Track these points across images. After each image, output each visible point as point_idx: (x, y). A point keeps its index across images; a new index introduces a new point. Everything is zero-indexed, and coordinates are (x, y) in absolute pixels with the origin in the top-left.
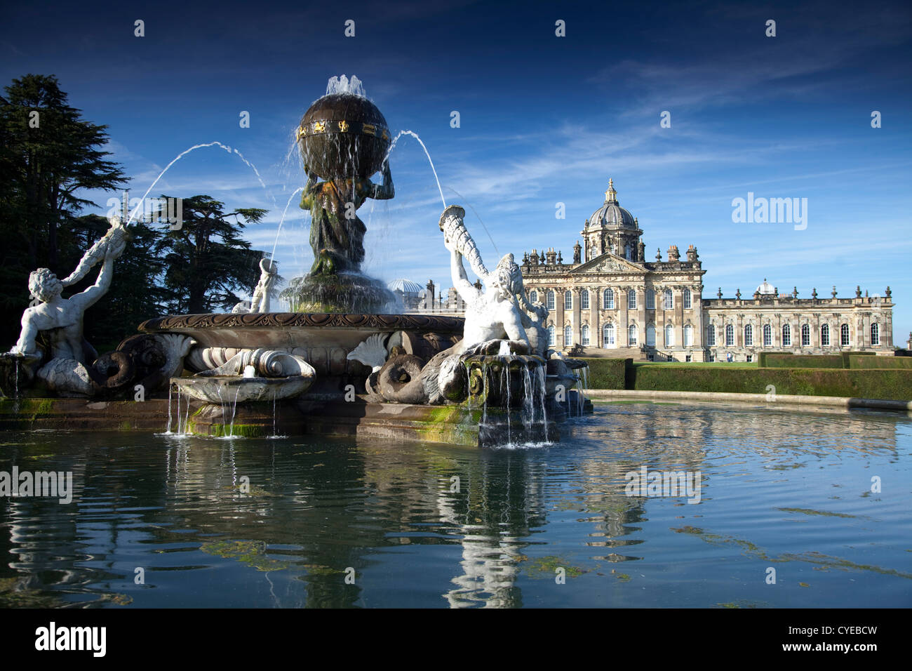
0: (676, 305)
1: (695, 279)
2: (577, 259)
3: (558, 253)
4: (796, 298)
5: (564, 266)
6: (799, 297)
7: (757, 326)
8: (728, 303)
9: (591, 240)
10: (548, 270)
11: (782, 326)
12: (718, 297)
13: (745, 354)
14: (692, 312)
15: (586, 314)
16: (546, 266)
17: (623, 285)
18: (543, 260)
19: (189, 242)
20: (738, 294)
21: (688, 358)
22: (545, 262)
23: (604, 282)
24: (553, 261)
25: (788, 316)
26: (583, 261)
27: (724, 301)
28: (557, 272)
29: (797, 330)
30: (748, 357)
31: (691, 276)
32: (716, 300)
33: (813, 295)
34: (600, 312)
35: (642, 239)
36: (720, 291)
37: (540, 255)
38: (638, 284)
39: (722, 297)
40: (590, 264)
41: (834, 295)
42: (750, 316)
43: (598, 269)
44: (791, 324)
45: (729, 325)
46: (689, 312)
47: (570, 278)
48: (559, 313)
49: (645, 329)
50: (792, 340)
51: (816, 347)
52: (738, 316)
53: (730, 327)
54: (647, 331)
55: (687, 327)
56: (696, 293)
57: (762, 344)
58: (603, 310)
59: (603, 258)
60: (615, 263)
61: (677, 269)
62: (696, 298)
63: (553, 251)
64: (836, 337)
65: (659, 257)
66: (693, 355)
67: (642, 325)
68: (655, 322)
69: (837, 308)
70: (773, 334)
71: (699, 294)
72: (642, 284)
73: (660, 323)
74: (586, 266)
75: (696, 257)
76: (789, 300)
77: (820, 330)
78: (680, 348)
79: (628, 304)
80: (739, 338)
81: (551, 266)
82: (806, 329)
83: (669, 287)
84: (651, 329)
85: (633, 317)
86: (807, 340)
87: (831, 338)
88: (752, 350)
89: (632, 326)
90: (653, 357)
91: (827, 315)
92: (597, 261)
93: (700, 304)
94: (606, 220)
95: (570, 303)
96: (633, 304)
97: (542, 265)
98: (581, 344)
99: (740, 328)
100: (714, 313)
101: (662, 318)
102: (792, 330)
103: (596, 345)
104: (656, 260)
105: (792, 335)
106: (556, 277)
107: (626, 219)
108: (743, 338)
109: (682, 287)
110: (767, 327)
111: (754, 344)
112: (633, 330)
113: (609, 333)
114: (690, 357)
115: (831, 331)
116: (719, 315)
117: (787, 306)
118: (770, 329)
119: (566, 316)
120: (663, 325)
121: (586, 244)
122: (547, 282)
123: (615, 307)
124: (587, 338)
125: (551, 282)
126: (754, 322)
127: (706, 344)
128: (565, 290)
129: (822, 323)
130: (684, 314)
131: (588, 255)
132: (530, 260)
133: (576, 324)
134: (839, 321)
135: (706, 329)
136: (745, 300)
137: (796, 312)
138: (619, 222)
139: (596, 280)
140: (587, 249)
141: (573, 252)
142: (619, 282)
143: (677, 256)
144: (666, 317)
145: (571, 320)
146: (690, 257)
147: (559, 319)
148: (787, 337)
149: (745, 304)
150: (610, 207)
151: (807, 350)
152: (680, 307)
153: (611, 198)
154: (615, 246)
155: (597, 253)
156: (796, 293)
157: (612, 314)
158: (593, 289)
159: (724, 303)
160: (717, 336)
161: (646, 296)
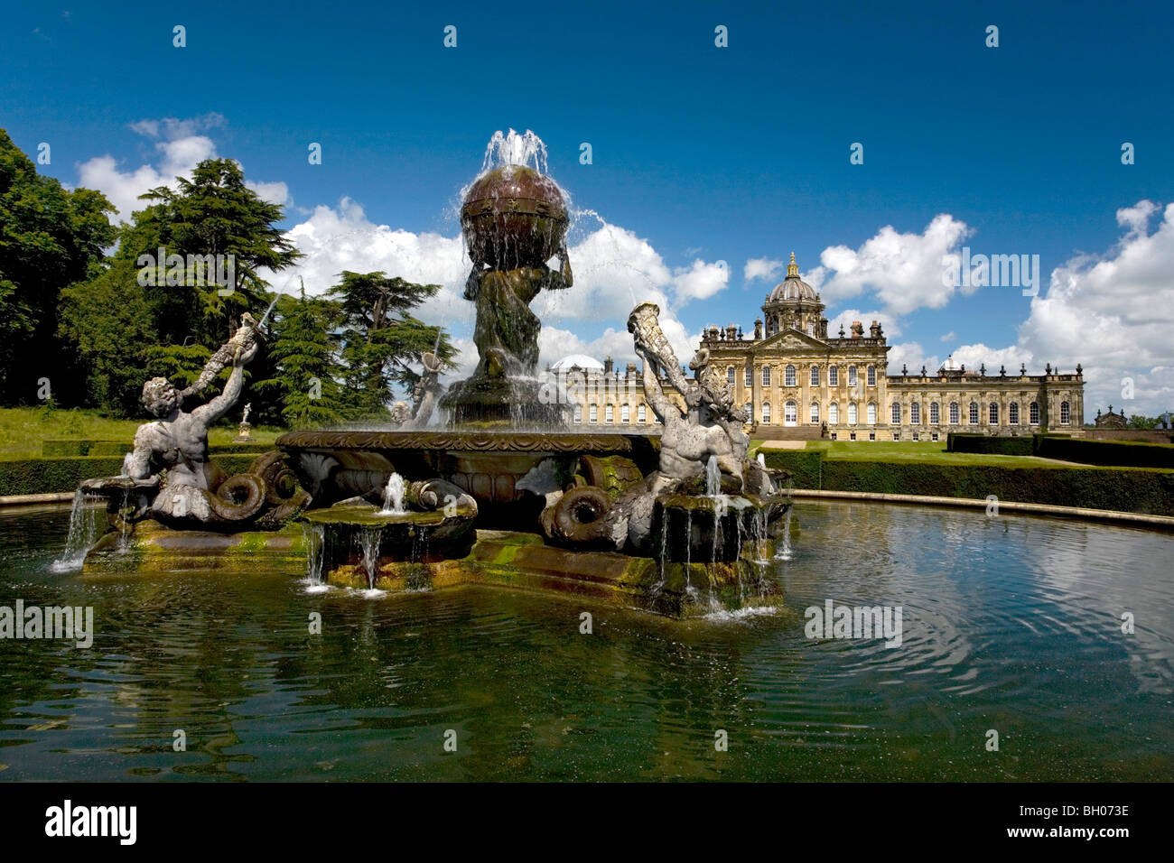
0: (860, 382)
1: (879, 356)
2: (757, 335)
3: (738, 328)
4: (983, 376)
5: (744, 342)
6: (986, 374)
7: (943, 404)
8: (913, 381)
9: (772, 316)
10: (728, 347)
11: (969, 404)
12: (903, 374)
13: (930, 433)
14: (876, 389)
15: (769, 391)
16: (726, 342)
17: (805, 361)
18: (722, 336)
19: (366, 317)
20: (924, 371)
21: (872, 436)
22: (725, 338)
23: (786, 359)
24: (734, 338)
25: (976, 394)
26: (764, 337)
27: (909, 378)
28: (738, 348)
29: (984, 409)
30: (934, 436)
31: (875, 354)
32: (902, 377)
33: (1001, 372)
34: (781, 389)
35: (823, 315)
36: (905, 368)
37: (720, 331)
38: (820, 361)
39: (907, 374)
40: (771, 340)
41: (1023, 374)
42: (934, 395)
43: (779, 345)
44: (979, 402)
45: (914, 403)
46: (872, 389)
47: (750, 354)
48: (739, 390)
49: (828, 407)
50: (980, 418)
51: (1004, 427)
52: (924, 395)
53: (915, 405)
54: (830, 408)
55: (871, 404)
56: (880, 370)
57: (948, 422)
58: (783, 387)
59: (785, 333)
60: (796, 340)
61: (861, 346)
62: (880, 375)
63: (733, 326)
64: (1025, 415)
65: (842, 333)
66: (878, 434)
67: (826, 402)
68: (838, 400)
69: (1026, 385)
70: (960, 413)
71: (884, 370)
72: (825, 361)
73: (843, 401)
74: (767, 342)
75: (880, 333)
76: (976, 378)
77: (1008, 409)
78: (864, 427)
79: (810, 381)
80: (925, 417)
81: (731, 342)
82: (994, 407)
83: (853, 364)
84: (834, 407)
85: (814, 395)
86: (994, 418)
87: (1020, 416)
88: (938, 429)
89: (814, 404)
90: (835, 435)
91: (1016, 393)
92: (779, 336)
93: (884, 382)
94: (786, 295)
95: (751, 381)
96: (815, 381)
97: (722, 341)
98: (762, 422)
99: (925, 407)
100: (900, 391)
101: (845, 396)
102: (980, 409)
103: (777, 422)
104: (839, 336)
105: (980, 414)
106: (736, 353)
107: (809, 293)
108: (929, 416)
109: (865, 365)
110: (954, 406)
111: (940, 423)
112: (815, 407)
113: (791, 411)
114: (874, 435)
115: (1020, 409)
116: (903, 393)
117: (974, 384)
118: (957, 408)
119: (746, 393)
120: (845, 403)
121: (767, 319)
122: (727, 358)
123: (797, 384)
124: (768, 415)
125: (732, 358)
126: (940, 400)
127: (890, 422)
128: (745, 367)
129: (1011, 402)
130: (867, 391)
131: (769, 332)
132: (709, 336)
133: (757, 401)
134: (1028, 399)
135: (890, 407)
136: (930, 378)
137: (984, 390)
138: (801, 297)
139: (778, 357)
140: (767, 325)
141: (753, 328)
142: (801, 359)
143: (860, 332)
144: (849, 395)
145: (751, 398)
146: (872, 333)
147: (739, 396)
148: (974, 416)
149: (931, 381)
150: (792, 282)
151: (995, 429)
152: (864, 384)
153: (793, 273)
154: (797, 322)
155: (778, 329)
156: (983, 370)
157: (793, 392)
158: (774, 366)
159: (909, 381)
160: (901, 414)
161: (829, 373)
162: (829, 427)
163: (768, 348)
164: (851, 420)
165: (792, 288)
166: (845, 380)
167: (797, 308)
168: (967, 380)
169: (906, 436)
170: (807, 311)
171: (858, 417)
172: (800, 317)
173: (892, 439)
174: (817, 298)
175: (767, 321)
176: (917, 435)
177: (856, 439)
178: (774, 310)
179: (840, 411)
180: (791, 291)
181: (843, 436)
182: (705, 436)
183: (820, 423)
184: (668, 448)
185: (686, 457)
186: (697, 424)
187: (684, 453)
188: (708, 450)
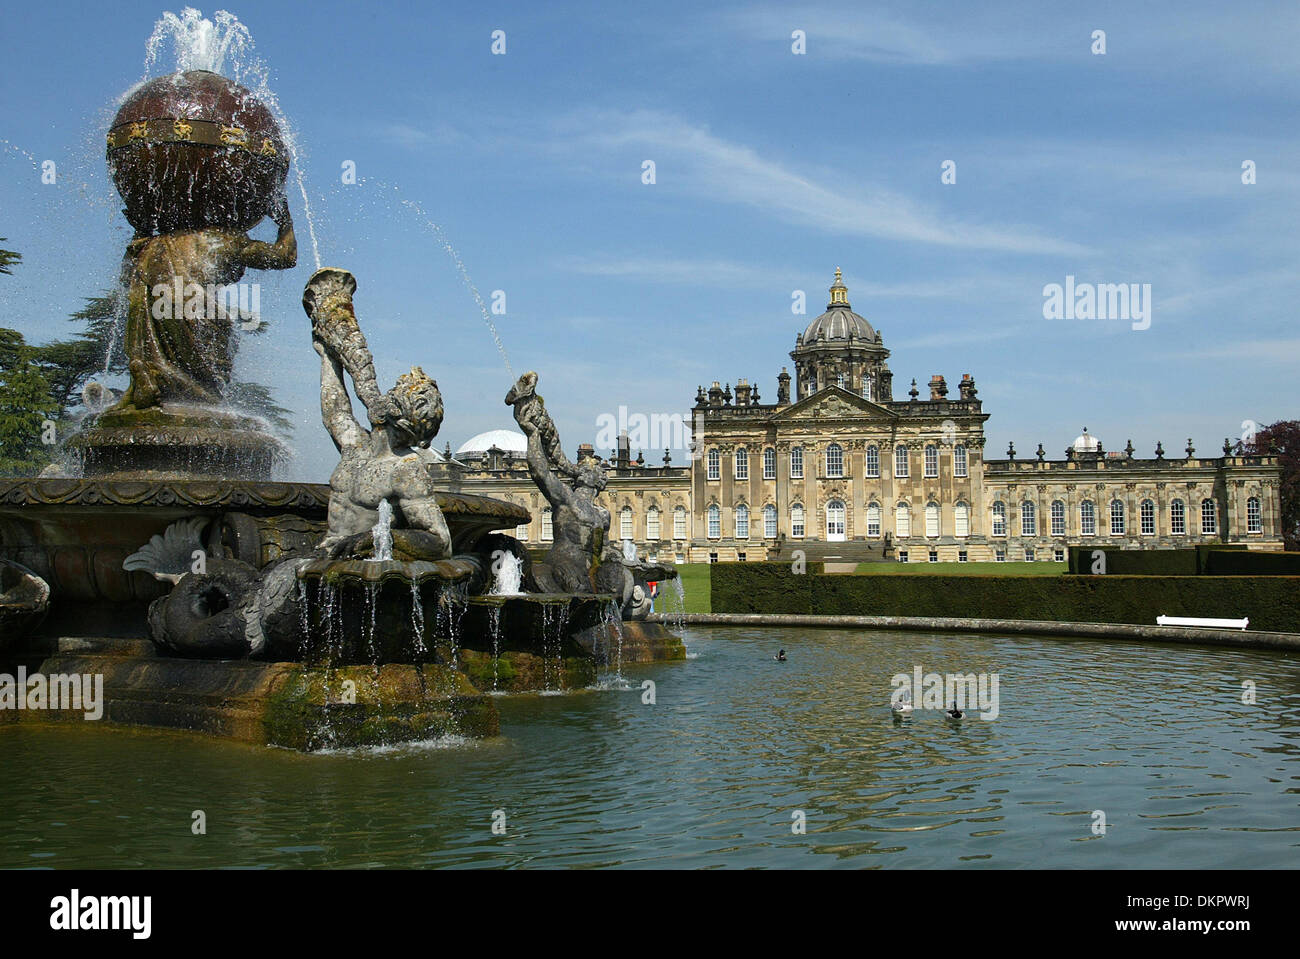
0: (942, 470)
1: (972, 429)
2: (783, 395)
3: (753, 387)
4: (1130, 458)
5: (762, 408)
6: (1135, 456)
7: (1070, 504)
8: (1025, 467)
9: (807, 366)
10: (737, 415)
11: (1110, 502)
12: (1008, 458)
13: (1052, 549)
14: (968, 481)
15: (798, 486)
16: (733, 408)
17: (857, 437)
18: (728, 398)
20: (1040, 452)
21: (963, 554)
22: (733, 402)
23: (827, 434)
24: (746, 401)
25: (1119, 486)
26: (793, 400)
27: (1019, 463)
28: (754, 417)
29: (1132, 510)
30: (1057, 553)
31: (965, 425)
32: (1007, 462)
33: (1157, 453)
34: (819, 482)
35: (889, 364)
36: (1011, 447)
37: (724, 392)
38: (881, 436)
39: (1015, 457)
40: (804, 403)
41: (1190, 454)
42: (1056, 489)
43: (817, 413)
44: (1124, 499)
45: (1026, 502)
46: (961, 481)
47: (771, 427)
48: (755, 484)
49: (893, 510)
50: (1126, 526)
51: (1163, 537)
52: (1041, 488)
53: (1028, 505)
54: (897, 512)
55: (960, 504)
56: (974, 451)
57: (1079, 532)
58: (824, 479)
59: (825, 394)
60: (843, 404)
61: (943, 413)
62: (974, 458)
63: (744, 384)
64: (1194, 520)
65: (914, 393)
66: (970, 550)
67: (889, 502)
68: (909, 498)
69: (1195, 473)
70: (1096, 516)
71: (979, 452)
72: (888, 436)
73: (917, 500)
74: (797, 408)
75: (972, 393)
76: (1120, 461)
77: (1169, 510)
78: (950, 540)
79: (866, 469)
80: (1043, 523)
81: (741, 408)
82: (1147, 508)
83: (931, 442)
84: (904, 510)
85: (873, 490)
86: (1148, 525)
87: (1187, 521)
88: (1063, 543)
89: (872, 505)
90: (906, 554)
91: (1179, 485)
92: (815, 399)
93: (980, 469)
94: (830, 333)
95: (772, 468)
96: (874, 468)
97: (728, 406)
98: (790, 534)
99: (1043, 507)
100: (1003, 483)
101: (920, 492)
102: (1126, 510)
103: (815, 535)
104: (909, 398)
105: (1126, 517)
106: (750, 426)
107: (863, 331)
108: (1049, 523)
110: (1087, 505)
111: (1067, 533)
112: (874, 510)
113: (836, 516)
114: (965, 553)
115: (1186, 510)
116: (1010, 486)
117: (1116, 471)
118: (1091, 508)
119: (766, 489)
120: (921, 502)
121: (799, 371)
122: (734, 433)
123: (844, 474)
124: (800, 524)
125: (742, 433)
126: (1066, 496)
127: (990, 532)
128: (764, 447)
129: (1172, 498)
130: (954, 484)
131: (803, 391)
132: (707, 398)
133: (782, 502)
134: (1198, 494)
135: (990, 508)
136: (1051, 462)
137: (1132, 480)
138: (851, 337)
139: (814, 430)
140: (800, 380)
141: (777, 385)
142: (851, 433)
143: (943, 392)
144: (926, 490)
145: (774, 496)
146: (962, 393)
147: (754, 494)
148: (1118, 521)
149: (1052, 468)
150: (837, 313)
151: (1150, 541)
152: (949, 473)
153: (839, 299)
154: (845, 376)
155: (815, 386)
156: (1130, 450)
157: (840, 486)
158: (809, 445)
159: (1018, 467)
160: (1007, 520)
161: (894, 456)
162: (896, 541)
163: (799, 416)
164: (931, 530)
165: (838, 323)
166: (920, 465)
167: (847, 355)
168: (1106, 466)
169: (1015, 553)
170: (862, 360)
171: (941, 525)
172: (850, 369)
173: (994, 559)
174: (877, 338)
175: (798, 374)
176: (1032, 553)
177: (939, 560)
178: (810, 357)
179: (914, 516)
180: (837, 328)
181: (918, 556)
182: (390, 469)
183: (881, 535)
184: (338, 491)
185: (361, 504)
186: (382, 451)
187: (357, 496)
188: (394, 491)
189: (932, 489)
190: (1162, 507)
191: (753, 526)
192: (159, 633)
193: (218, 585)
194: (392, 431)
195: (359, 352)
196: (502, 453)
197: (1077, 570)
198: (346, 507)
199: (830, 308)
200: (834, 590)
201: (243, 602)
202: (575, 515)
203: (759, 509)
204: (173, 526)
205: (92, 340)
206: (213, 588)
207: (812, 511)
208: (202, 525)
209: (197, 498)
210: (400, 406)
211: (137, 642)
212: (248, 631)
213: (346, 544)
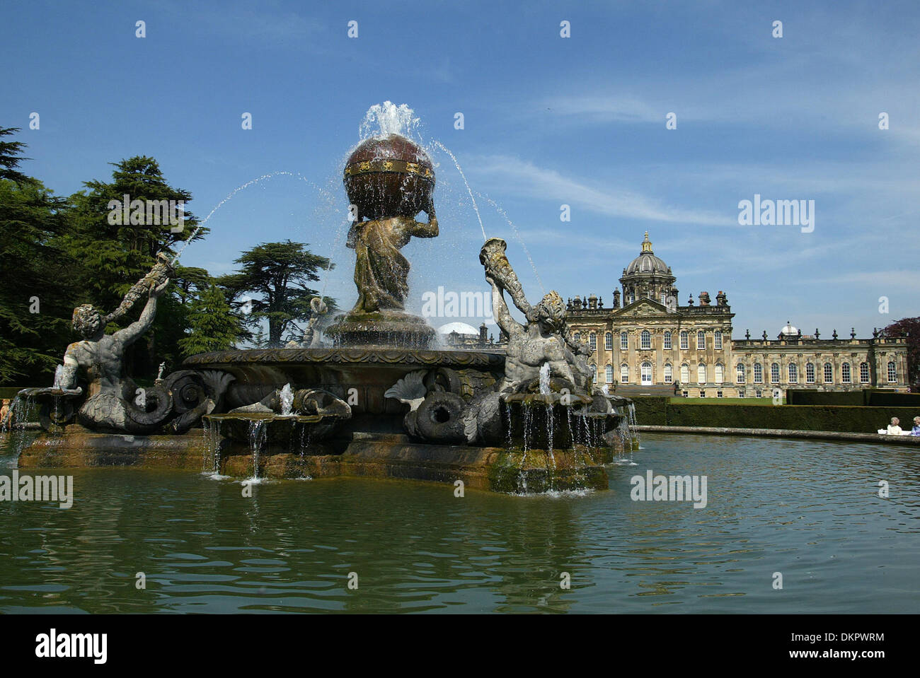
0: (707, 345)
1: (725, 322)
2: (616, 303)
3: (598, 298)
4: (817, 339)
5: (604, 310)
6: (820, 338)
7: (782, 365)
8: (755, 344)
9: (629, 286)
10: (590, 314)
11: (805, 365)
12: (746, 338)
13: (772, 390)
14: (723, 351)
15: (625, 354)
16: (588, 310)
17: (659, 327)
18: (585, 305)
20: (765, 336)
22: (587, 307)
23: (641, 325)
24: (595, 306)
25: (811, 355)
26: (622, 306)
27: (752, 341)
28: (599, 315)
29: (819, 369)
30: (775, 392)
31: (720, 320)
32: (745, 341)
33: (833, 336)
34: (637, 352)
35: (676, 285)
36: (748, 333)
37: (583, 301)
38: (672, 326)
39: (750, 338)
40: (628, 308)
41: (853, 337)
42: (774, 356)
43: (636, 312)
44: (814, 362)
45: (756, 364)
46: (718, 351)
47: (609, 321)
48: (600, 353)
49: (680, 367)
50: (816, 378)
51: (838, 385)
52: (765, 356)
53: (757, 365)
54: (682, 369)
55: (718, 365)
56: (726, 335)
57: (788, 381)
59: (640, 302)
60: (650, 308)
61: (707, 313)
62: (726, 339)
63: (595, 296)
64: (856, 375)
65: (691, 302)
66: (724, 391)
67: (677, 363)
68: (689, 361)
69: (856, 347)
70: (798, 372)
71: (729, 335)
72: (676, 326)
73: (693, 362)
74: (624, 311)
75: (725, 302)
76: (812, 341)
77: (841, 369)
78: (712, 385)
79: (663, 344)
80: (766, 376)
81: (593, 310)
82: (828, 367)
83: (701, 330)
84: (685, 368)
85: (668, 356)
86: (829, 377)
87: (852, 375)
88: (778, 387)
89: (667, 365)
90: (687, 393)
91: (847, 355)
92: (634, 305)
93: (729, 345)
94: (642, 268)
95: (610, 344)
96: (668, 344)
97: (585, 309)
98: (620, 381)
99: (766, 367)
100: (743, 353)
101: (695, 357)
102: (815, 369)
103: (634, 382)
104: (688, 305)
105: (815, 373)
106: (597, 320)
107: (661, 267)
108: (770, 376)
109: (712, 329)
110: (793, 366)
111: (781, 382)
112: (668, 368)
113: (646, 371)
114: (721, 393)
115: (851, 369)
116: (747, 354)
117: (810, 346)
118: (795, 368)
119: (607, 356)
120: (695, 363)
121: (624, 290)
122: (589, 324)
123: (651, 347)
124: (626, 375)
125: (593, 324)
126: (780, 361)
127: (735, 381)
128: (606, 332)
129: (842, 363)
130: (715, 354)
131: (627, 301)
132: (573, 305)
133: (616, 363)
134: (858, 360)
135: (735, 367)
136: (771, 341)
137: (818, 352)
138: (654, 270)
139: (634, 322)
140: (625, 295)
141: (612, 297)
142: (655, 324)
143: (708, 301)
144: (698, 357)
145: (611, 359)
146: (718, 301)
147: (600, 358)
148: (810, 374)
149: (772, 344)
150: (646, 257)
151: (829, 386)
152: (712, 347)
153: (647, 249)
154: (651, 293)
155: (634, 298)
156: (817, 334)
157: (649, 354)
158: (631, 331)
159: (752, 344)
160: (746, 374)
161: (680, 337)
162: (681, 385)
163: (625, 315)
164: (701, 379)
165: (647, 263)
166: (695, 343)
167: (651, 280)
168: (803, 343)
169: (750, 393)
170: (660, 283)
171: (707, 377)
172: (654, 288)
173: (738, 396)
174: (669, 271)
175: (624, 291)
176: (760, 393)
177: (706, 397)
178: (631, 282)
179: (691, 371)
180: (645, 265)
181: (693, 394)
182: (542, 345)
183: (673, 382)
184: (512, 357)
185: (526, 363)
186: (536, 336)
187: (524, 360)
188: (545, 357)
189: (702, 356)
190: (837, 368)
191: (599, 376)
192: (412, 430)
193: (443, 406)
194: (541, 325)
195: (515, 282)
196: (458, 335)
197: (791, 402)
198: (517, 365)
199: (642, 254)
200: (679, 412)
201: (463, 415)
202: (578, 369)
203: (602, 367)
204: (409, 375)
205: (243, 274)
206: (441, 408)
207: (633, 368)
208: (424, 374)
209: (426, 360)
210: (548, 312)
211: (398, 435)
212: (466, 430)
213: (523, 385)
